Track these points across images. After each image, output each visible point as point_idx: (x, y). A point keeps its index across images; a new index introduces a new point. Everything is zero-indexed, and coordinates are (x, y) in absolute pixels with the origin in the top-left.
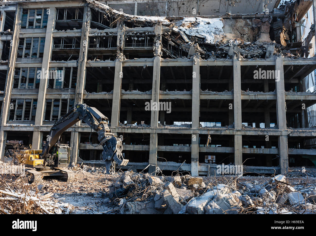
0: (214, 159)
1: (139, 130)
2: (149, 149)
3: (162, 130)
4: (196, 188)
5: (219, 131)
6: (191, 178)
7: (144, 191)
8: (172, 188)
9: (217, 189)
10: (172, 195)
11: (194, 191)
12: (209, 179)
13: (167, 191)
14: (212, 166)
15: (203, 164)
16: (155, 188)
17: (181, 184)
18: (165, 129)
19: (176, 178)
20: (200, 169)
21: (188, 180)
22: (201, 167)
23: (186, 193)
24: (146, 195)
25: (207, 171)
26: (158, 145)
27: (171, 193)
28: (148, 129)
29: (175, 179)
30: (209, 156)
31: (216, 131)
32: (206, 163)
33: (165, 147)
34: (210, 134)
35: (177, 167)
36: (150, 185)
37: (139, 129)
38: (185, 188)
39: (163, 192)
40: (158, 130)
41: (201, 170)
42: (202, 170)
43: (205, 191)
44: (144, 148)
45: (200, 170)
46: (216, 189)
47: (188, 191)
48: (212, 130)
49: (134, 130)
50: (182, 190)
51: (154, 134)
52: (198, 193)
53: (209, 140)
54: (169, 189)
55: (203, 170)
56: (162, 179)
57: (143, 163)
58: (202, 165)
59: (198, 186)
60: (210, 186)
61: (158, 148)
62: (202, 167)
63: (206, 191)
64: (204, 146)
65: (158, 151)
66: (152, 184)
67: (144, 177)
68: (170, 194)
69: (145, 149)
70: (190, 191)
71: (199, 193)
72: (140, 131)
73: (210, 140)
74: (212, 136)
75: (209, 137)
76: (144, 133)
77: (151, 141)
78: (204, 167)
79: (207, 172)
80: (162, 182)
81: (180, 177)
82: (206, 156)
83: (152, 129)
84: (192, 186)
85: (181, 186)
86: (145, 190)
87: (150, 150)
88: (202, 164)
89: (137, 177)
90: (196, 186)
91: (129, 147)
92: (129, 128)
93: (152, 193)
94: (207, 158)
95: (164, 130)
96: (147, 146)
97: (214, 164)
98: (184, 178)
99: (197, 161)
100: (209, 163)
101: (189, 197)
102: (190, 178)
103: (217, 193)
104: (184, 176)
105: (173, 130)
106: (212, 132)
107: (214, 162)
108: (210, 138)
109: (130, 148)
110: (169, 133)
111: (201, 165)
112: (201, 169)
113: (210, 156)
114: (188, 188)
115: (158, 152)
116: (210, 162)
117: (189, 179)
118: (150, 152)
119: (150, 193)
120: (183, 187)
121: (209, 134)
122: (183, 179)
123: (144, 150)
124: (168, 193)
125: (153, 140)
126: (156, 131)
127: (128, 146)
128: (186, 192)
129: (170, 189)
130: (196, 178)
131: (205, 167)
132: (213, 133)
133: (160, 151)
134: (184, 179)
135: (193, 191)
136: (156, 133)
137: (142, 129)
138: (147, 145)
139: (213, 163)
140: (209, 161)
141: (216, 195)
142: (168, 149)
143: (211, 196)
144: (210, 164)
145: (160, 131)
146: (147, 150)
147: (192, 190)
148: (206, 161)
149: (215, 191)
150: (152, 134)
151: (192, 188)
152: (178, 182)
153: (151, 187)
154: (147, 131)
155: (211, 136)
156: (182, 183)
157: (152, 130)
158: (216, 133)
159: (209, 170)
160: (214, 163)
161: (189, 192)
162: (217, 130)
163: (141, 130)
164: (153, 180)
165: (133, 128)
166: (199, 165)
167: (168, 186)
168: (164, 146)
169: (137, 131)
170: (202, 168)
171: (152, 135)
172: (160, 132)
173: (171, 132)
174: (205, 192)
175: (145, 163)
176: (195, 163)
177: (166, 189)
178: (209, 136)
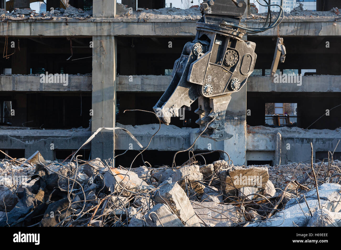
0: (293, 112)
1: (55, 28)
2: (90, 85)
3: (131, 25)
4: (250, 198)
5: (312, 25)
6: (233, 168)
7: (92, 211)
8: (179, 200)
9: (317, 198)
10: (180, 219)
11: (243, 208)
12: (282, 172)
13: (165, 209)
14: (289, 135)
15: (261, 130)
16: (125, 203)
17: (204, 187)
18: (138, 22)
19: (186, 172)
20: (250, 144)
21: (226, 176)
22: (253, 138)
23: (221, 214)
24: (101, 221)
25: (273, 149)
26: (119, 72)
27: (178, 214)
28: (86, 24)
29: (184, 175)
30: (277, 105)
31: (303, 27)
32: (267, 125)
33: (142, 80)
34: (284, 34)
35: (179, 139)
36: (109, 193)
37: (55, 23)
38: (216, 199)
39: (156, 211)
40: (116, 25)
41: (253, 146)
42: (258, 146)
43: (277, 206)
44: (74, 84)
45: (251, 148)
46: (314, 198)
47: (225, 207)
48: (289, 23)
49: (39, 26)
50: (206, 204)
51: (104, 39)
52: (255, 213)
53: (279, 54)
54: (171, 203)
55: (262, 148)
56: (143, 175)
57: (73, 129)
58: (257, 133)
59: (254, 193)
60: (292, 191)
61: (120, 84)
62: (258, 137)
63: (281, 207)
64: (264, 74)
65: (118, 93)
66: (115, 191)
67: (88, 171)
68: (176, 217)
69: (76, 87)
70: (231, 206)
71: (258, 212)
72: (60, 31)
73: (281, 55)
74: (288, 40)
75: (279, 46)
76: (71, 37)
77: (95, 62)
78: (263, 137)
79: (273, 152)
80: (145, 184)
81: (198, 167)
82: (268, 105)
83: (99, 24)
84: (236, 192)
85: (202, 194)
86: (95, 209)
87: (94, 89)
88: (256, 129)
89: (67, 170)
90: (248, 192)
91: (27, 82)
92: (22, 21)
93: (119, 216)
94: (272, 110)
95: (135, 26)
96: (82, 77)
97: (294, 129)
98: (212, 169)
99: (241, 120)
100: (276, 124)
101: (230, 223)
102: (231, 170)
103: (319, 209)
104: (212, 165)
105: (164, 23)
106: (288, 30)
107: (293, 121)
108: (282, 48)
109: (29, 84)
110: (152, 34)
111: (254, 133)
112: (255, 144)
113: (280, 105)
114: (225, 200)
115: (119, 95)
116: (281, 121)
117: (227, 173)
118: (93, 95)
119: (112, 215)
120: (211, 197)
121: (281, 37)
122: (207, 175)
123: (75, 90)
124: (169, 215)
125: (103, 57)
126: (109, 30)
127: (22, 77)
128: (220, 212)
129: (173, 202)
130: (249, 171)
131: (267, 138)
132: (292, 32)
133: (125, 90)
134: (210, 172)
135: (240, 207)
136: (110, 36)
137: (66, 23)
138: (82, 73)
139: (290, 126)
140: (276, 119)
141: (316, 215)
142: (150, 85)
143: (299, 218)
144: (283, 128)
145: (125, 29)
146: (84, 89)
147: (236, 205)
148: (269, 121)
149: (312, 203)
150: (99, 38)
151: (236, 199)
152: (195, 182)
153: (114, 198)
154: (80, 29)
155: (285, 43)
156: (206, 185)
157: (99, 27)
158: (302, 33)
159: (279, 148)
160: (294, 125)
161: (228, 210)
162: (305, 23)
163: (63, 27)
164: (118, 178)
165: (35, 21)
166: (249, 132)
167: (167, 194)
168: (138, 75)
169: (48, 32)
170: (258, 141)
171: (99, 42)
172: (123, 32)
173: (160, 32)
174: (275, 208)
175: (78, 129)
176: (236, 126)
177: (162, 203)
178: (281, 40)
